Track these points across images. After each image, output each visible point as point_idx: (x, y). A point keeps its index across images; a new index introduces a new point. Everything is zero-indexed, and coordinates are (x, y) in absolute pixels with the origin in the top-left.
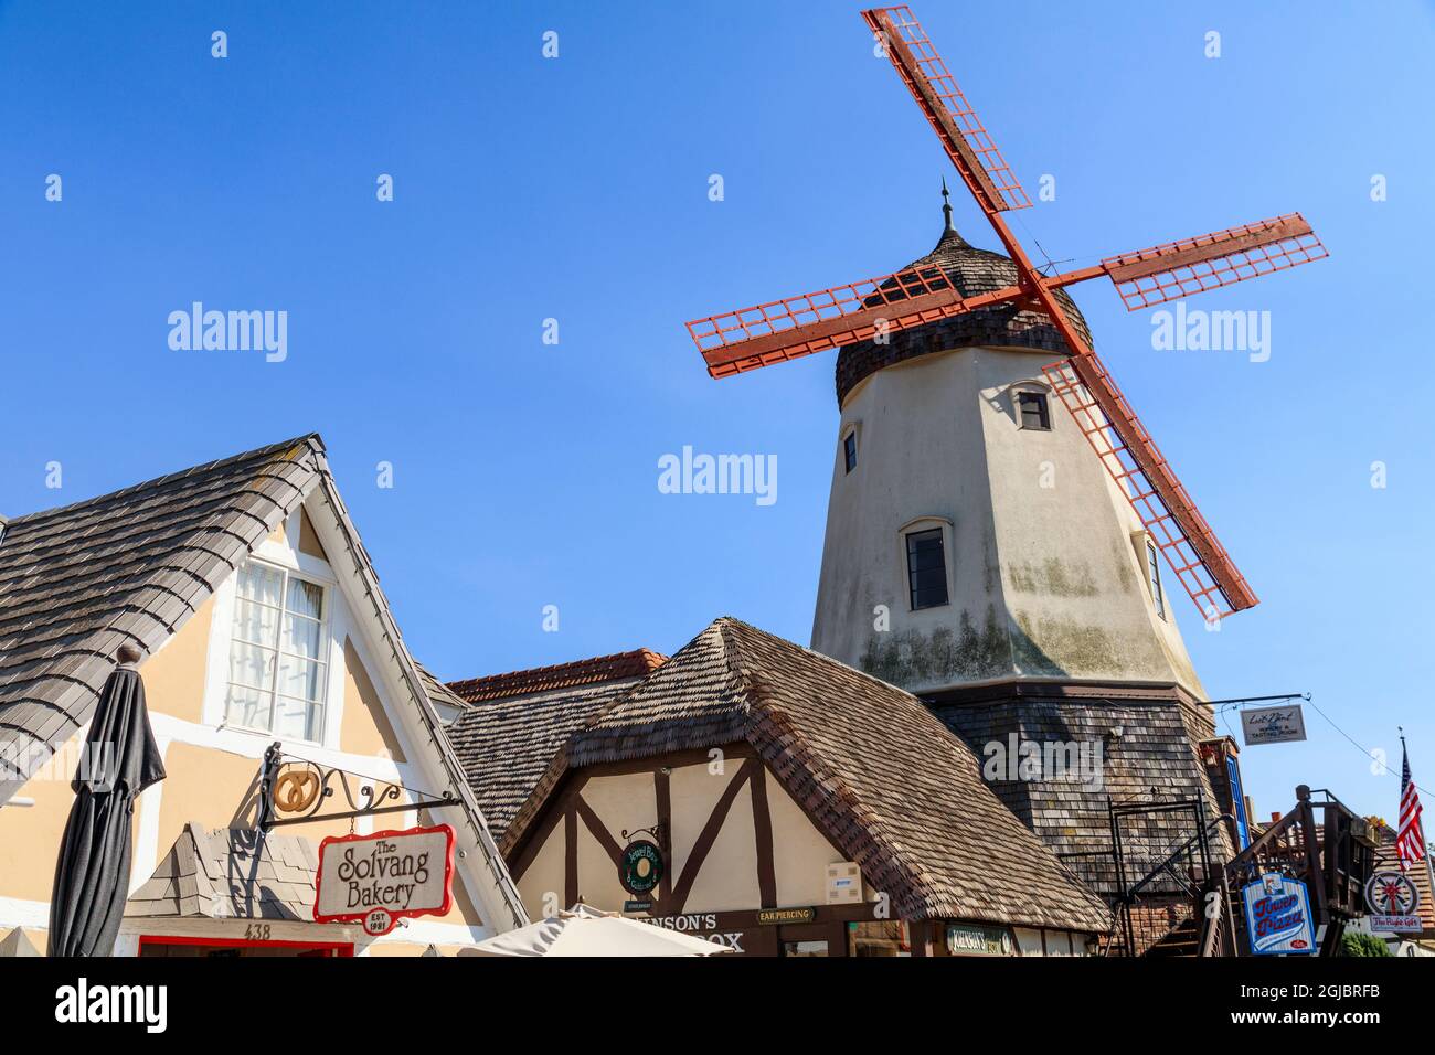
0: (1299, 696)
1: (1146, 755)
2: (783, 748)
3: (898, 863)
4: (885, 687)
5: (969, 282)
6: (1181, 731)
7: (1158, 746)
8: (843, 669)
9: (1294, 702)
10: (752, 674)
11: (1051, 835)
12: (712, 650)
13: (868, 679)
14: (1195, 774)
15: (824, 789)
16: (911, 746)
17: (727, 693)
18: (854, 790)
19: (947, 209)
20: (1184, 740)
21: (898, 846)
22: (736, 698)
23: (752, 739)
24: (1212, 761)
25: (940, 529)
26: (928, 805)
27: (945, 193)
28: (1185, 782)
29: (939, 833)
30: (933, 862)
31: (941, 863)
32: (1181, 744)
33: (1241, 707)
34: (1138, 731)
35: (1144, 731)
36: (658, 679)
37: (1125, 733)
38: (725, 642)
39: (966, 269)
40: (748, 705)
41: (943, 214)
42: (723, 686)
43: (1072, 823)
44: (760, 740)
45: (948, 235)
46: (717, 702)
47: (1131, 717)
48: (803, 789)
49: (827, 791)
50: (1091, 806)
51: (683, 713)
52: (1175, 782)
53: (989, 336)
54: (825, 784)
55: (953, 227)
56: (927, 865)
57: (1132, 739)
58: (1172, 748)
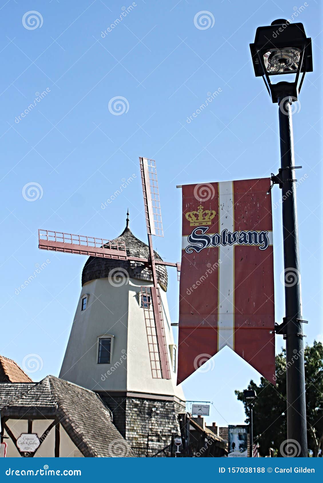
0: (210, 402)
1: (162, 417)
2: (66, 419)
3: (92, 452)
4: (88, 392)
5: (131, 255)
6: (173, 411)
7: (166, 415)
8: (78, 387)
9: (208, 404)
10: (58, 396)
11: (131, 439)
12: (46, 386)
13: (83, 389)
14: (175, 424)
15: (75, 431)
16: (95, 414)
17: (52, 401)
18: (83, 432)
19: (128, 220)
20: (174, 413)
21: (93, 448)
22: (54, 403)
23: (58, 415)
24: (181, 420)
25: (111, 338)
26: (100, 434)
27: (128, 214)
28: (172, 426)
29: (102, 443)
30: (100, 452)
31: (102, 452)
32: (173, 414)
33: (193, 403)
34: (161, 409)
35: (162, 410)
36: (30, 393)
37: (157, 410)
38: (50, 384)
39: (131, 249)
40: (57, 406)
41: (126, 222)
42: (50, 399)
43: (137, 436)
44: (60, 416)
45: (127, 230)
46: (48, 403)
47: (159, 405)
48: (70, 431)
49: (76, 432)
50: (143, 431)
51: (38, 405)
52: (169, 426)
53: (135, 275)
54: (76, 430)
55: (129, 227)
56: (99, 453)
57: (159, 412)
58: (170, 416)
